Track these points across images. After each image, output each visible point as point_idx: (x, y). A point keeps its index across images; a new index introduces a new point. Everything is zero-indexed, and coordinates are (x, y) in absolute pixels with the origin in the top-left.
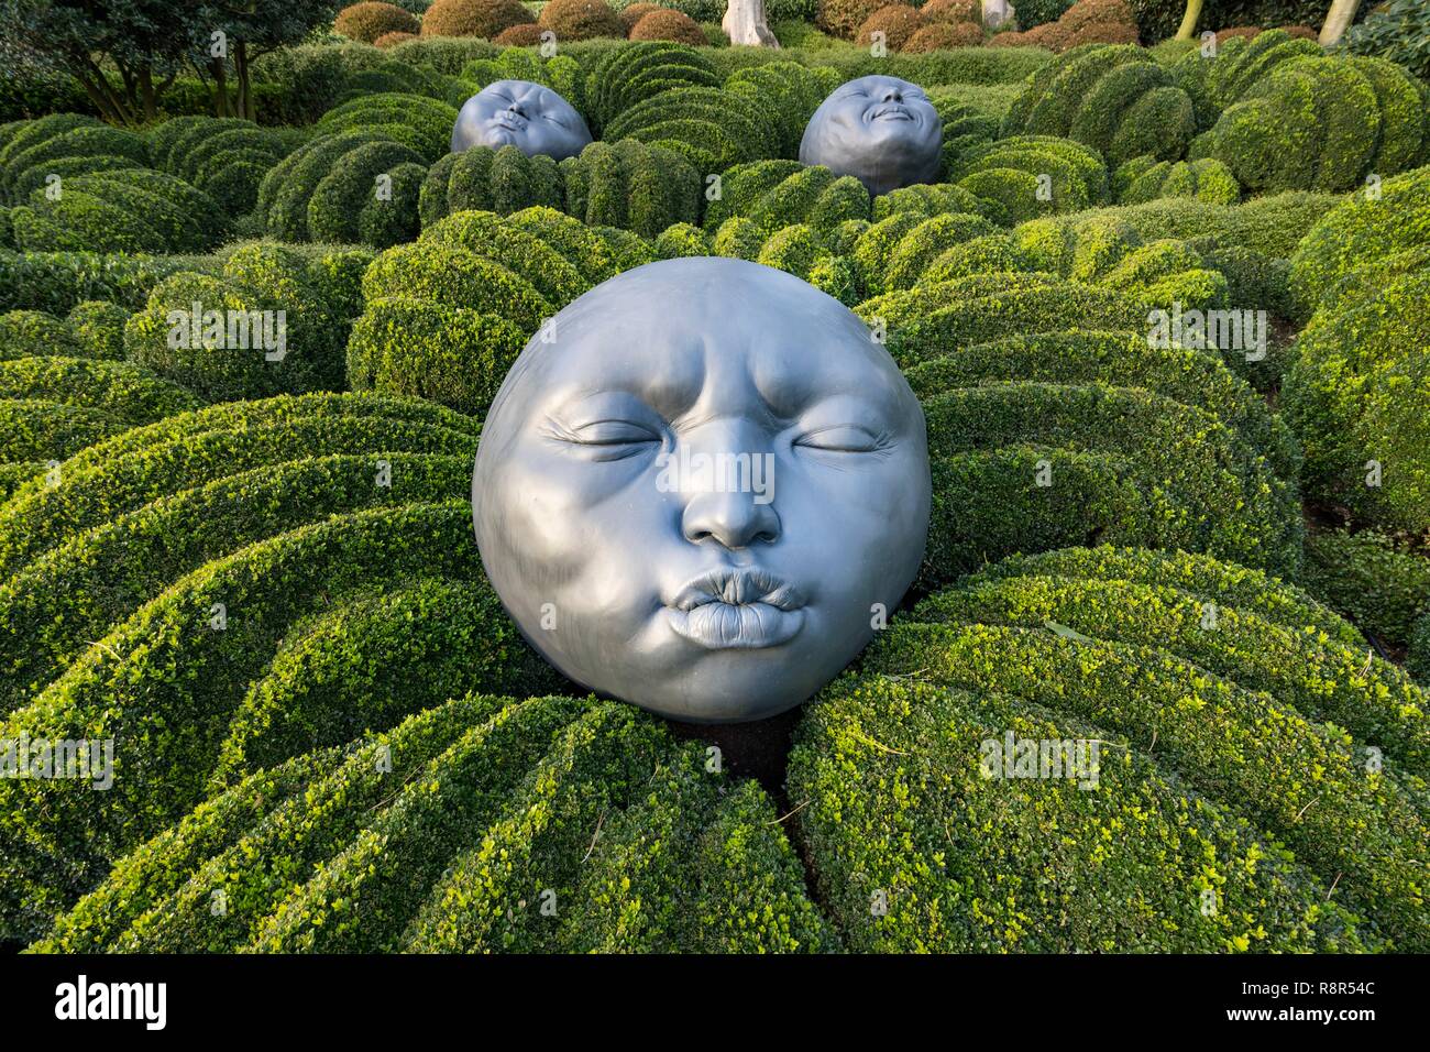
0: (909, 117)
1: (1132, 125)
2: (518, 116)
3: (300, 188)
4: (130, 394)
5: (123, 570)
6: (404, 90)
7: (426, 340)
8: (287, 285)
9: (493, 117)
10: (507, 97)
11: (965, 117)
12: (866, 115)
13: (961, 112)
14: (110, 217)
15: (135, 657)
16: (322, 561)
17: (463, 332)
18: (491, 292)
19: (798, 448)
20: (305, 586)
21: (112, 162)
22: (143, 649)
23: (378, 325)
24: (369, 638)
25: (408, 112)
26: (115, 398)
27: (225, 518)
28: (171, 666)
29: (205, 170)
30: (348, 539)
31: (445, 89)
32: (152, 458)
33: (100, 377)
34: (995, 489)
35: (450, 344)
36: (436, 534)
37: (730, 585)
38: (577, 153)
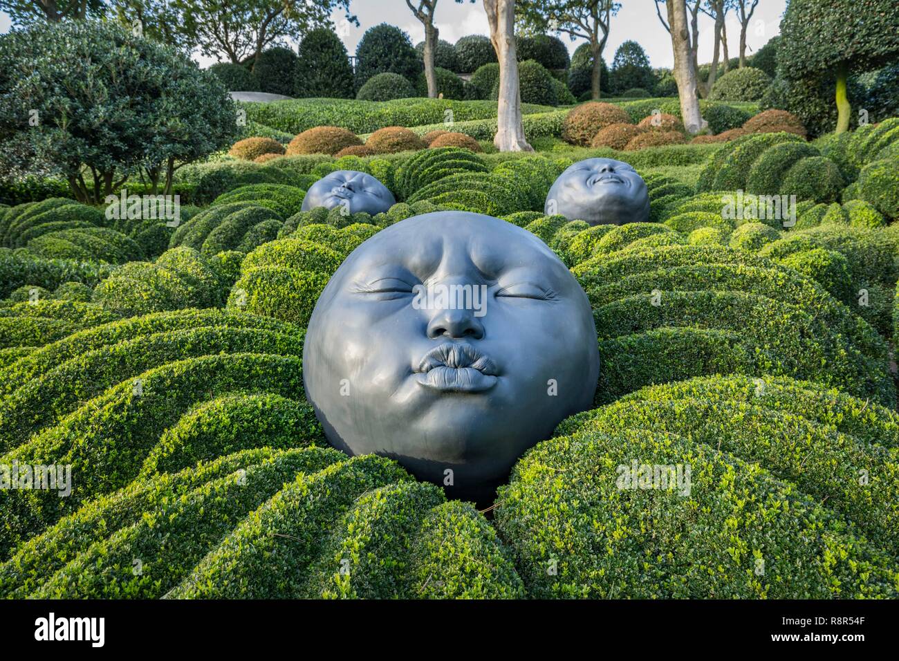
0: (620, 181)
1: (792, 181)
2: (347, 190)
3: (199, 234)
4: (96, 319)
5: (102, 373)
6: (273, 182)
7: (280, 288)
8: (196, 265)
9: (330, 191)
10: (341, 180)
11: (667, 184)
12: (589, 179)
13: (664, 181)
14: (75, 253)
15: (106, 407)
16: (213, 373)
17: (304, 281)
18: (323, 262)
19: (498, 298)
20: (202, 386)
21: (80, 224)
22: (112, 404)
23: (251, 281)
24: (236, 412)
25: (275, 193)
26: (87, 320)
27: (160, 351)
28: (125, 414)
29: (138, 229)
30: (229, 363)
31: (299, 182)
32: (120, 327)
33: (80, 310)
34: (646, 353)
35: (295, 289)
36: (279, 369)
37: (451, 354)
38: (385, 212)
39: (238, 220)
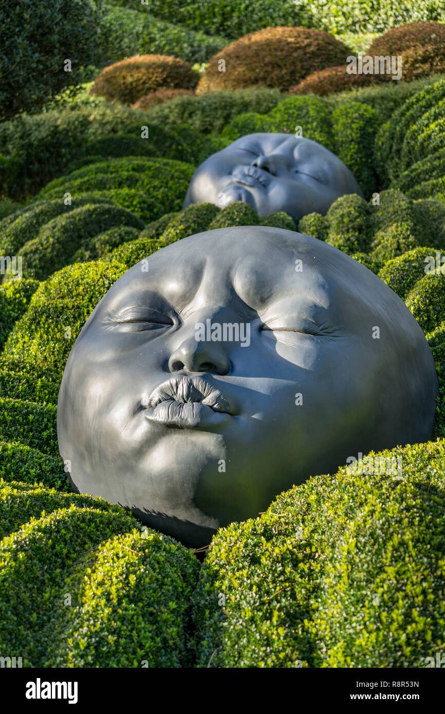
2: (260, 171)
6: (146, 154)
9: (231, 173)
10: (255, 151)
19: (264, 332)
23: (34, 320)
36: (31, 417)
37: (180, 386)
39: (65, 229)
